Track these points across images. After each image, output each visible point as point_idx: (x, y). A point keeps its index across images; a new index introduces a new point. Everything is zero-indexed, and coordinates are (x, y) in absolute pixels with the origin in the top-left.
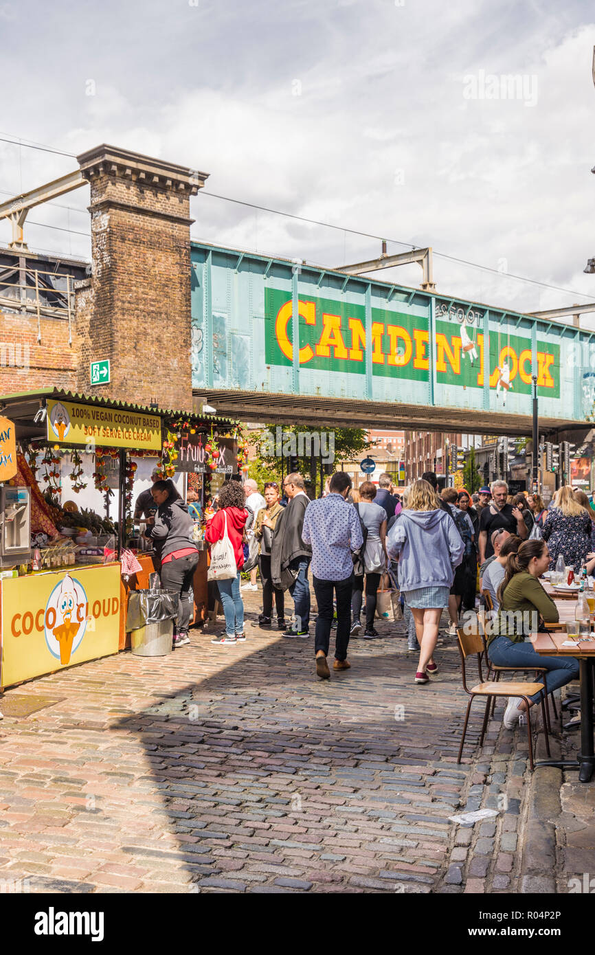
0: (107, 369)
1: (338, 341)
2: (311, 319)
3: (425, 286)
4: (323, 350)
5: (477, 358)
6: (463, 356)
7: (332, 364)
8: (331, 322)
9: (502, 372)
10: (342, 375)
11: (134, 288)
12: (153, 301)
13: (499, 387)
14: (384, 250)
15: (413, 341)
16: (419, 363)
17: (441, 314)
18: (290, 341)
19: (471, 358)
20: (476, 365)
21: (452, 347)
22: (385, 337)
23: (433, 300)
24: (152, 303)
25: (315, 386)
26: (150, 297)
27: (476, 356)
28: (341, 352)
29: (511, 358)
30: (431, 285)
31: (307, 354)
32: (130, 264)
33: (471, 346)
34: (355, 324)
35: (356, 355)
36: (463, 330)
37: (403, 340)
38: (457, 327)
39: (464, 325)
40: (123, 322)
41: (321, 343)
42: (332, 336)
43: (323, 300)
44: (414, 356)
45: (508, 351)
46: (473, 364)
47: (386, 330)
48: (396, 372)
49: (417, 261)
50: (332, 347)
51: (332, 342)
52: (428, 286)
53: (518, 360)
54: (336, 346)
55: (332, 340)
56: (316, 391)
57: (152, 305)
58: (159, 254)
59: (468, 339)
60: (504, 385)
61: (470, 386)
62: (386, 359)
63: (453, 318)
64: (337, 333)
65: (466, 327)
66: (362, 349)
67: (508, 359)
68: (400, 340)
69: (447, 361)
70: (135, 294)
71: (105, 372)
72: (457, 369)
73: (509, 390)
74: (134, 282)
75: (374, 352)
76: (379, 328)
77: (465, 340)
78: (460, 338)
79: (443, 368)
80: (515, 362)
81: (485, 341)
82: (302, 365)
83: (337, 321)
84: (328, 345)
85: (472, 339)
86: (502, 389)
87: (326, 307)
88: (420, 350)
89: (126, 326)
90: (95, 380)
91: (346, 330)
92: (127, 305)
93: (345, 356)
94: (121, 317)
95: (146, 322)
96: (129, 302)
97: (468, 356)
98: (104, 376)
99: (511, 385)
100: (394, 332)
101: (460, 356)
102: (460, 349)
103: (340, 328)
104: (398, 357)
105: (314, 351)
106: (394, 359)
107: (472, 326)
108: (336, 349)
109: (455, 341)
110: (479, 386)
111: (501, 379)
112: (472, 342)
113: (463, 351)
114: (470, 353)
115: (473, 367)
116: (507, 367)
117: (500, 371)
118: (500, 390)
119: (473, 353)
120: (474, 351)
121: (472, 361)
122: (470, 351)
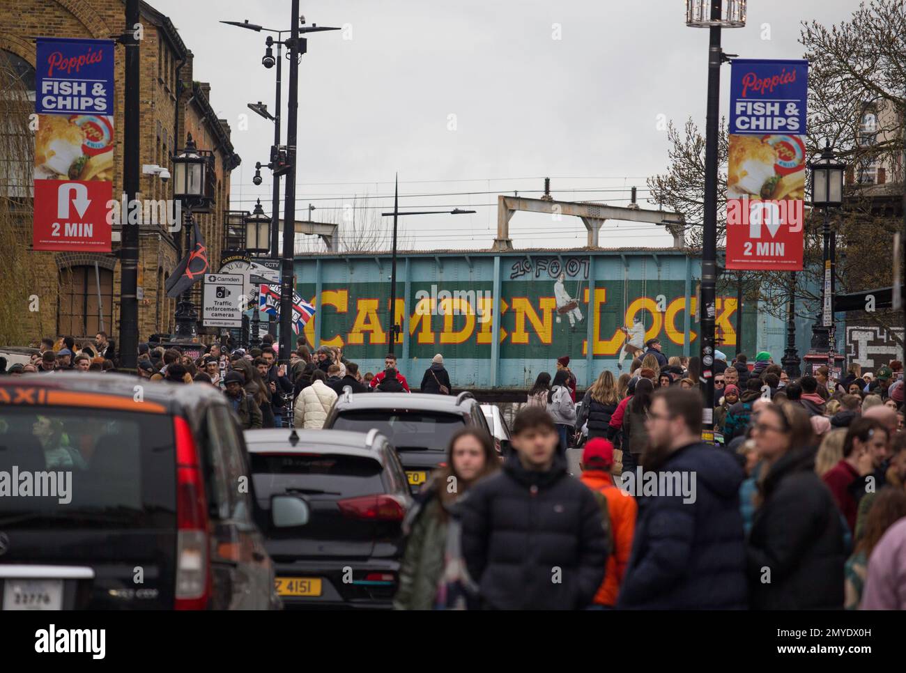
1: (376, 325)
2: (342, 307)
4: (356, 338)
5: (583, 320)
6: (558, 320)
7: (367, 350)
8: (367, 306)
9: (629, 333)
13: (623, 354)
17: (522, 273)
19: (572, 321)
20: (581, 329)
21: (540, 313)
28: (378, 337)
30: (507, 242)
33: (572, 306)
36: (558, 287)
38: (550, 285)
39: (561, 280)
41: (353, 331)
42: (367, 321)
43: (358, 285)
44: (478, 329)
45: (643, 303)
46: (574, 328)
48: (453, 351)
50: (367, 334)
51: (367, 327)
52: (503, 243)
54: (372, 331)
55: (367, 325)
59: (567, 298)
60: (633, 350)
62: (437, 338)
64: (374, 318)
65: (564, 282)
67: (642, 315)
69: (529, 327)
72: (546, 336)
75: (421, 331)
77: (561, 297)
78: (554, 297)
79: (524, 339)
80: (657, 317)
81: (597, 296)
83: (374, 304)
84: (363, 332)
85: (573, 297)
87: (357, 292)
91: (386, 313)
93: (383, 340)
101: (553, 320)
102: (554, 311)
103: (378, 312)
104: (454, 334)
105: (344, 339)
106: (447, 337)
107: (575, 279)
108: (372, 334)
109: (545, 304)
110: (584, 357)
111: (629, 343)
112: (574, 300)
113: (558, 314)
114: (570, 314)
115: (574, 332)
116: (640, 326)
117: (626, 332)
118: (626, 359)
119: (574, 315)
120: (577, 311)
121: (573, 326)
122: (570, 312)
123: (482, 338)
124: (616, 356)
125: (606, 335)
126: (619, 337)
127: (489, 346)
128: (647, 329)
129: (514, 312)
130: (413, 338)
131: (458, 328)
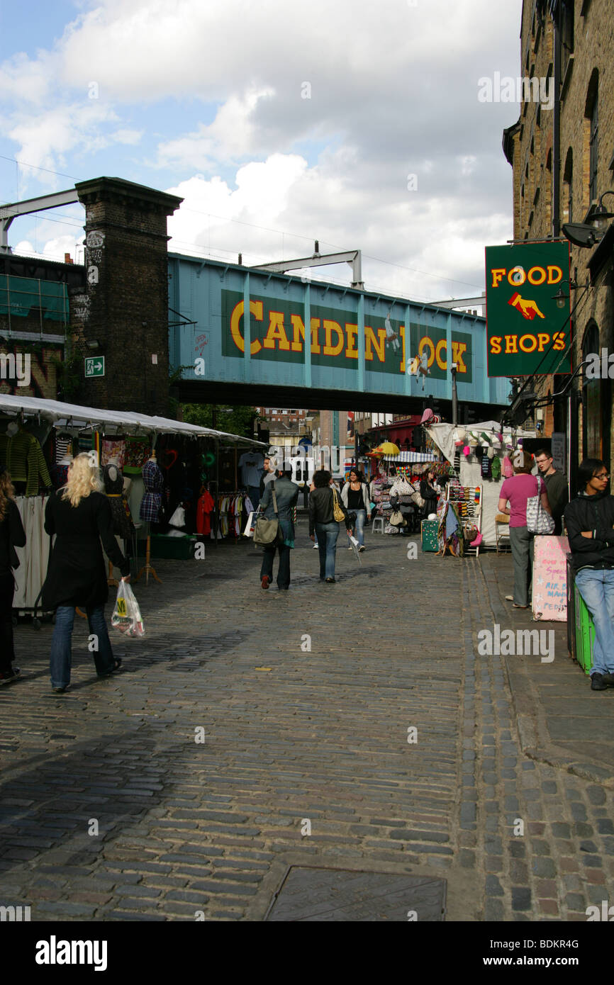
0: (102, 364)
1: (282, 335)
2: (259, 316)
3: (354, 284)
4: (269, 343)
5: (400, 348)
6: (388, 345)
7: (275, 354)
8: (277, 318)
11: (124, 296)
12: (139, 306)
14: (317, 250)
15: (345, 334)
16: (350, 353)
17: (368, 308)
18: (242, 335)
19: (395, 348)
21: (378, 339)
22: (321, 331)
23: (362, 296)
24: (138, 308)
25: (264, 375)
26: (136, 303)
27: (398, 346)
28: (284, 345)
29: (429, 347)
30: (360, 283)
31: (257, 346)
32: (121, 276)
33: (393, 338)
34: (295, 320)
35: (297, 346)
36: (387, 323)
37: (337, 332)
38: (383, 320)
39: (388, 317)
40: (115, 325)
41: (268, 337)
42: (277, 331)
43: (269, 299)
44: (345, 347)
45: (426, 341)
46: (396, 353)
47: (322, 324)
48: (331, 361)
49: (348, 262)
50: (277, 340)
51: (277, 336)
52: (358, 284)
53: (435, 349)
54: (280, 339)
55: (277, 334)
56: (264, 379)
57: (138, 310)
58: (144, 267)
59: (392, 332)
60: (423, 372)
61: (393, 373)
62: (322, 350)
63: (379, 311)
64: (281, 328)
65: (390, 320)
66: (302, 341)
67: (426, 349)
68: (334, 332)
69: (374, 351)
70: (124, 301)
71: (100, 366)
72: (382, 358)
73: (427, 376)
74: (124, 291)
75: (312, 343)
76: (317, 322)
77: (389, 331)
78: (385, 330)
79: (370, 357)
80: (432, 350)
81: (406, 332)
82: (253, 356)
83: (281, 317)
84: (274, 339)
85: (395, 331)
86: (421, 376)
87: (271, 305)
88: (351, 341)
89: (117, 328)
90: (89, 373)
91: (288, 326)
92: (118, 310)
93: (287, 348)
94: (113, 320)
95: (133, 325)
96: (121, 308)
97: (391, 346)
98: (99, 370)
99: (429, 372)
100: (330, 325)
101: (385, 345)
102: (385, 339)
103: (283, 324)
104: (332, 348)
105: (262, 344)
106: (329, 350)
108: (280, 342)
109: (381, 334)
110: (402, 373)
111: (421, 366)
112: (395, 333)
113: (388, 341)
114: (393, 343)
116: (426, 356)
117: (419, 359)
119: (395, 343)
120: (397, 341)
121: (395, 351)
122: (393, 341)
127: (354, 359)
131: (334, 344)
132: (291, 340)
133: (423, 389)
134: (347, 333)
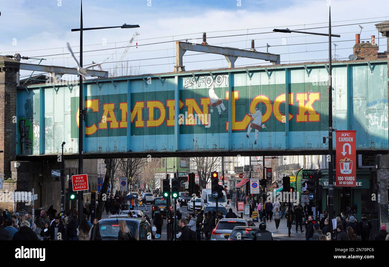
1: (113, 118)
2: (96, 109)
4: (103, 125)
5: (226, 110)
6: (212, 110)
7: (109, 132)
8: (109, 108)
9: (252, 117)
10: (115, 138)
13: (250, 129)
15: (166, 108)
17: (191, 85)
19: (220, 111)
20: (224, 116)
21: (201, 107)
22: (145, 110)
25: (98, 146)
27: (224, 109)
28: (115, 125)
29: (264, 104)
31: (93, 129)
33: (219, 102)
34: (123, 106)
35: (124, 124)
36: (211, 92)
37: (159, 108)
39: (212, 87)
41: (102, 121)
42: (109, 116)
43: (103, 96)
44: (167, 117)
46: (221, 115)
47: (146, 105)
48: (154, 131)
50: (109, 123)
53: (272, 104)
54: (111, 121)
55: (109, 118)
56: (98, 150)
60: (255, 127)
61: (219, 132)
62: (145, 124)
64: (112, 114)
65: (215, 89)
67: (260, 106)
68: (156, 109)
73: (262, 130)
75: (137, 120)
76: (141, 105)
78: (209, 98)
80: (269, 106)
83: (112, 106)
84: (106, 122)
86: (253, 131)
87: (103, 100)
88: (172, 113)
91: (118, 111)
93: (117, 126)
97: (216, 110)
99: (263, 126)
100: (151, 105)
101: (209, 110)
102: (209, 106)
103: (114, 110)
104: (155, 121)
105: (97, 126)
106: (151, 123)
107: (221, 87)
108: (111, 123)
109: (204, 102)
110: (226, 131)
111: (252, 122)
112: (221, 99)
113: (211, 107)
114: (218, 107)
115: (221, 117)
116: (259, 112)
117: (251, 116)
118: (251, 132)
119: (221, 107)
120: (222, 105)
121: (220, 114)
122: (218, 106)
123: (170, 123)
124: (246, 130)
125: (239, 118)
126: (247, 119)
127: (173, 127)
128: (263, 114)
129: (187, 107)
130: (133, 124)
131: (156, 117)
132: (119, 120)
133: (255, 143)
134: (168, 107)
